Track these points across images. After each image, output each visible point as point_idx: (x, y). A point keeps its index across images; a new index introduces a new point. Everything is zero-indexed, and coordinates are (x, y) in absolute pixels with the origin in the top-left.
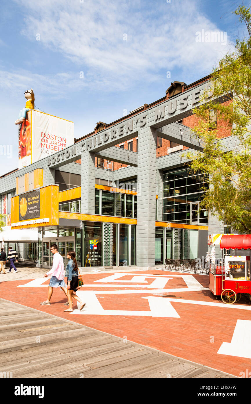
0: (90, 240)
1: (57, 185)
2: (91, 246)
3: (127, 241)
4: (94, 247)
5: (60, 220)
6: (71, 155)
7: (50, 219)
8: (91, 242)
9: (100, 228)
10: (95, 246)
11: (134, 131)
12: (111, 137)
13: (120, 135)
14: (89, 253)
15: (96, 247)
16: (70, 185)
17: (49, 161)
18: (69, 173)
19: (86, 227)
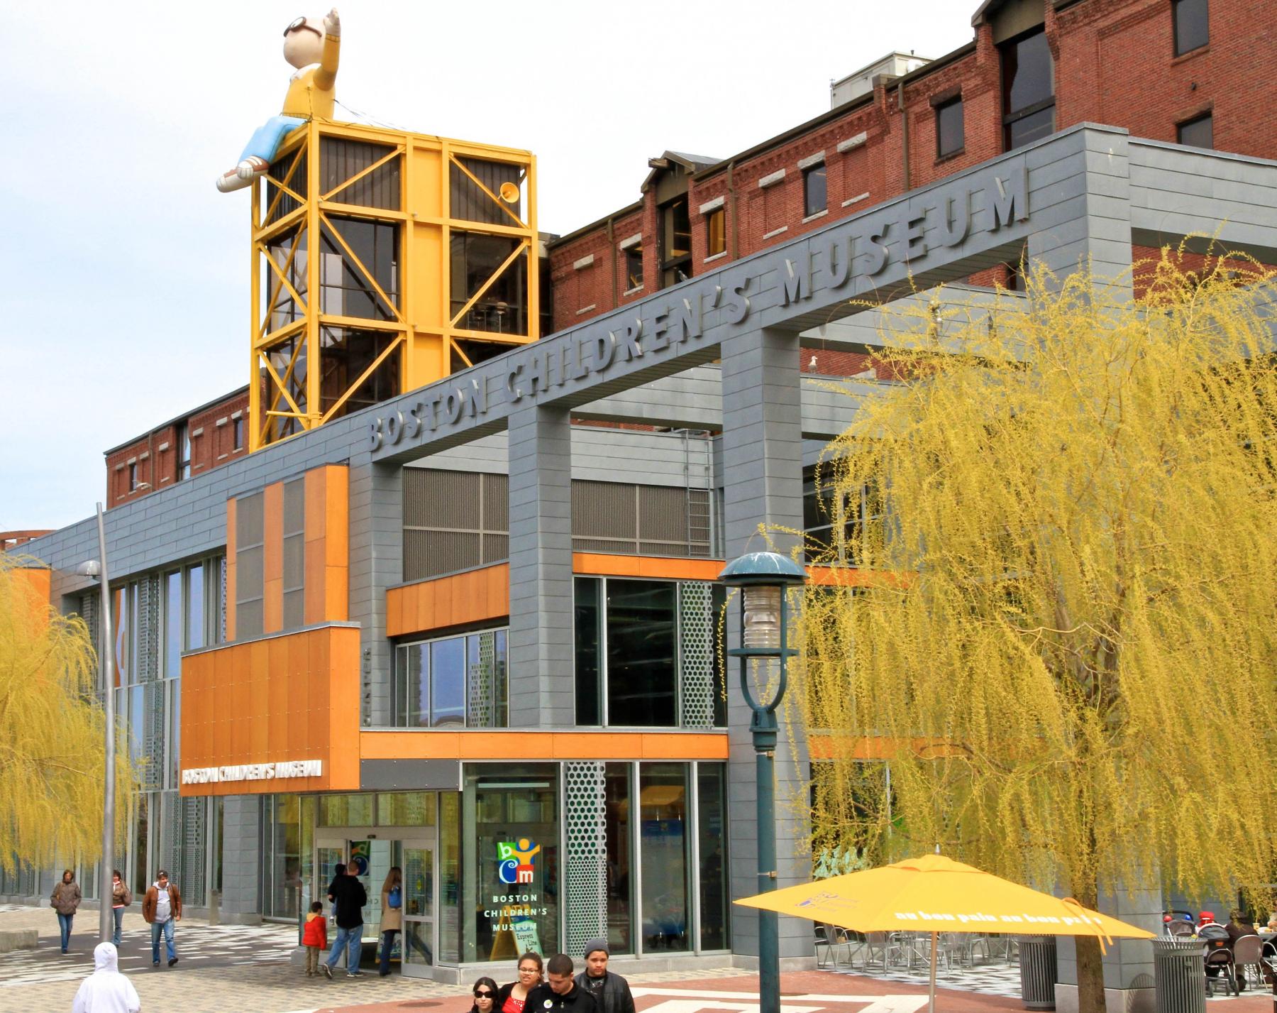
0: (501, 844)
1: (352, 624)
2: (506, 867)
3: (681, 837)
4: (521, 873)
5: (368, 766)
6: (468, 411)
7: (326, 768)
8: (507, 851)
9: (546, 785)
10: (525, 868)
11: (707, 342)
12: (622, 354)
13: (657, 351)
14: (495, 899)
15: (531, 873)
16: (481, 531)
17: (374, 433)
18: (473, 478)
19: (482, 786)
